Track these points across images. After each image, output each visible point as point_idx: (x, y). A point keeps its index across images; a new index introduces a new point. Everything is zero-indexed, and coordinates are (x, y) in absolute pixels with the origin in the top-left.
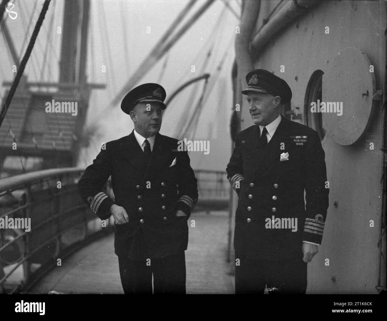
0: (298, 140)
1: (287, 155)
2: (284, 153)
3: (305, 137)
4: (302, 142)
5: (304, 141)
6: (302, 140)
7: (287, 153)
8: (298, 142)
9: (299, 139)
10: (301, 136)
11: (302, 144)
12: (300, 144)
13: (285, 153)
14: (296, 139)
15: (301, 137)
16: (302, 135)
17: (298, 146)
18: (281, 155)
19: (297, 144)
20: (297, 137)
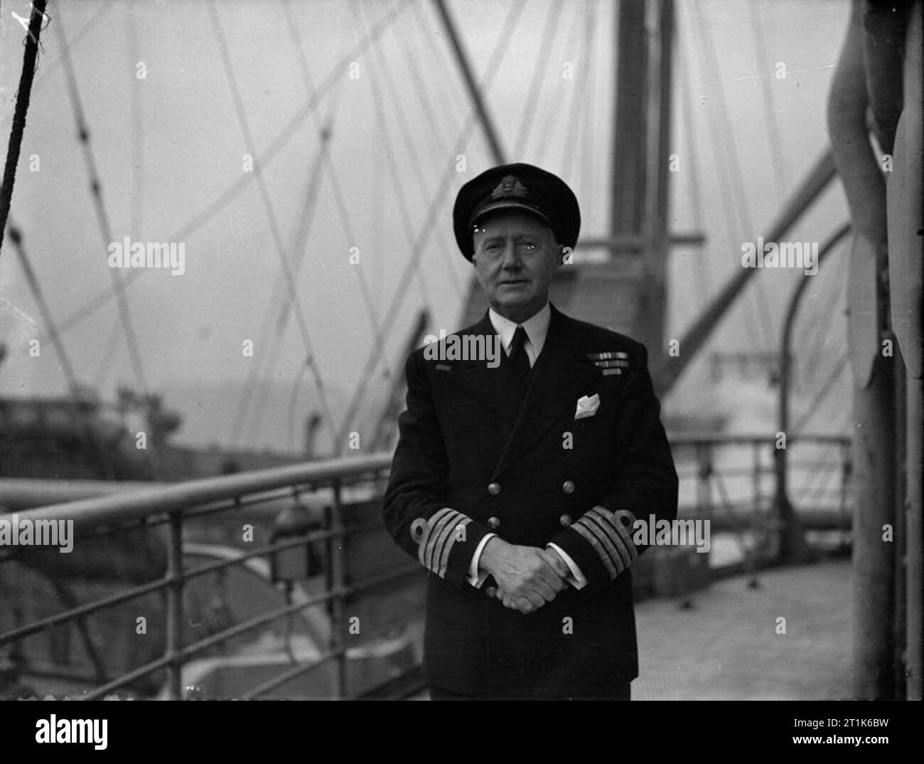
0: (607, 363)
1: (595, 403)
2: (586, 397)
3: (622, 355)
4: (616, 367)
5: (623, 364)
6: (617, 363)
7: (597, 395)
8: (606, 368)
9: (608, 360)
10: (611, 352)
11: (619, 371)
12: (612, 372)
13: (589, 397)
14: (599, 360)
15: (612, 355)
16: (613, 350)
17: (608, 376)
18: (580, 400)
19: (606, 372)
20: (603, 356)
